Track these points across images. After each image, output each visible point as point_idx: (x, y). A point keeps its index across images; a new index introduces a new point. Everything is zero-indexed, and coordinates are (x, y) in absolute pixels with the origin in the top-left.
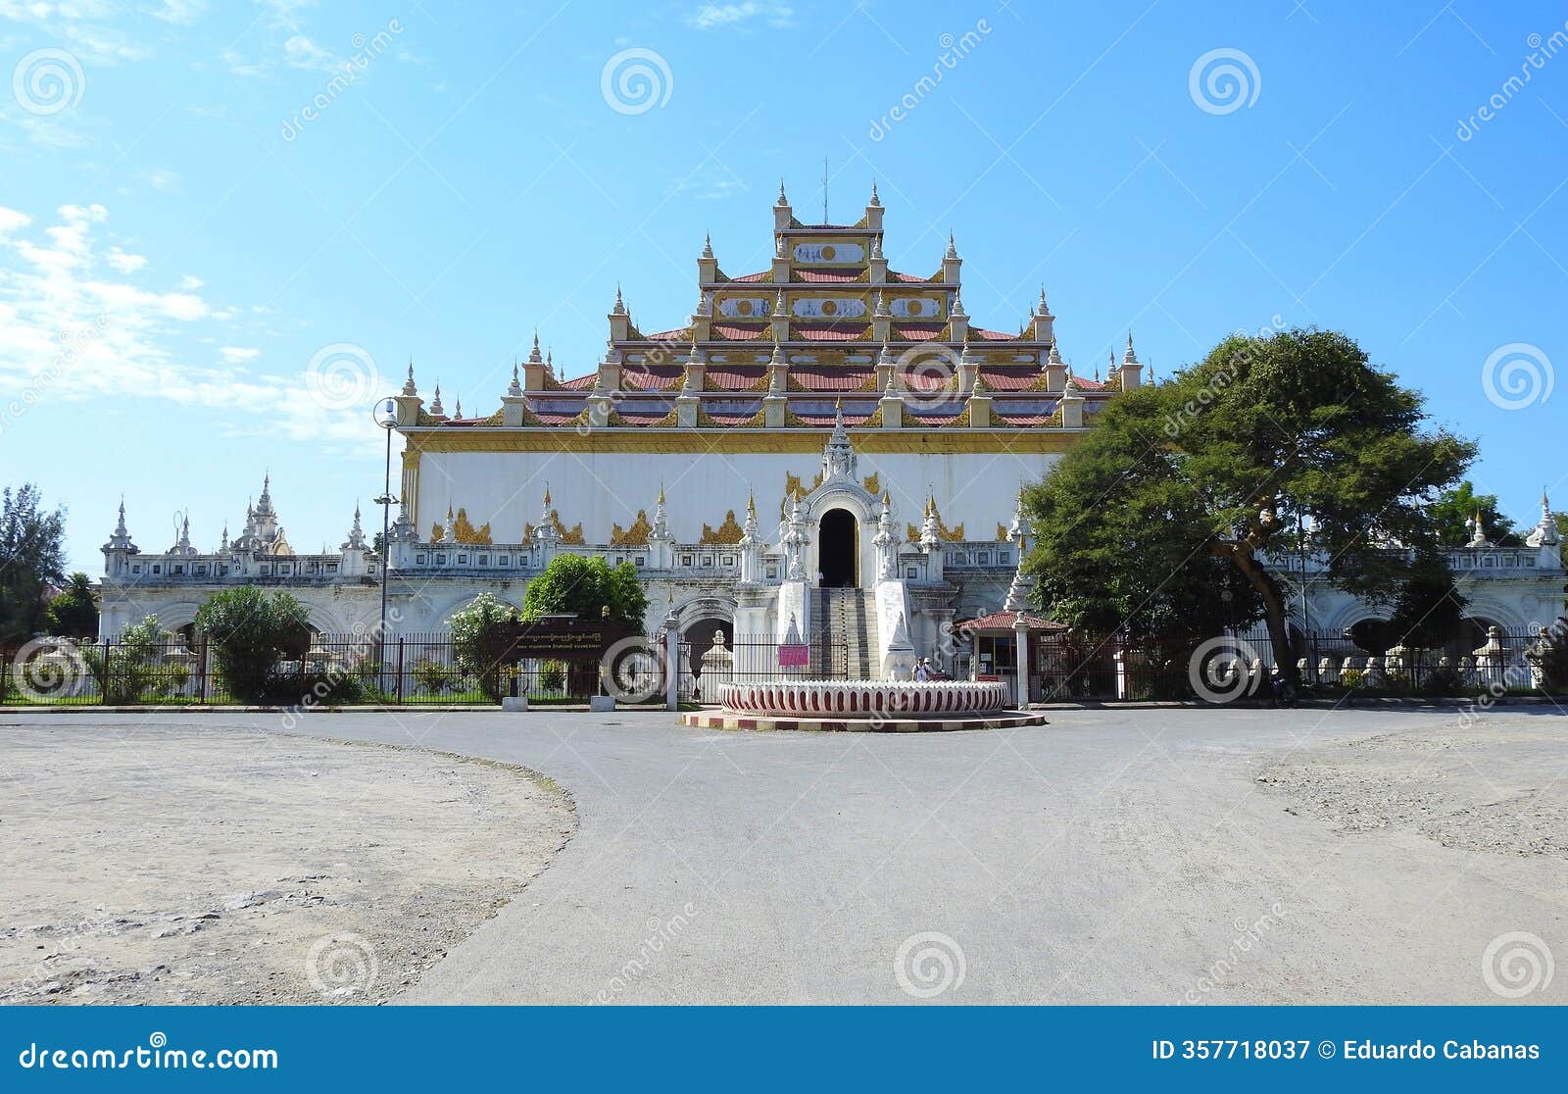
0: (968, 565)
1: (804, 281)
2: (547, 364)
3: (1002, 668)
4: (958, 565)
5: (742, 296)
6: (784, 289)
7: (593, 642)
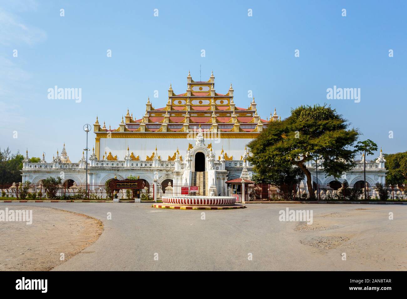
0: (232, 166)
1: (194, 96)
2: (131, 117)
3: (238, 192)
4: (230, 166)
5: (179, 99)
6: (189, 98)
7: (135, 185)
